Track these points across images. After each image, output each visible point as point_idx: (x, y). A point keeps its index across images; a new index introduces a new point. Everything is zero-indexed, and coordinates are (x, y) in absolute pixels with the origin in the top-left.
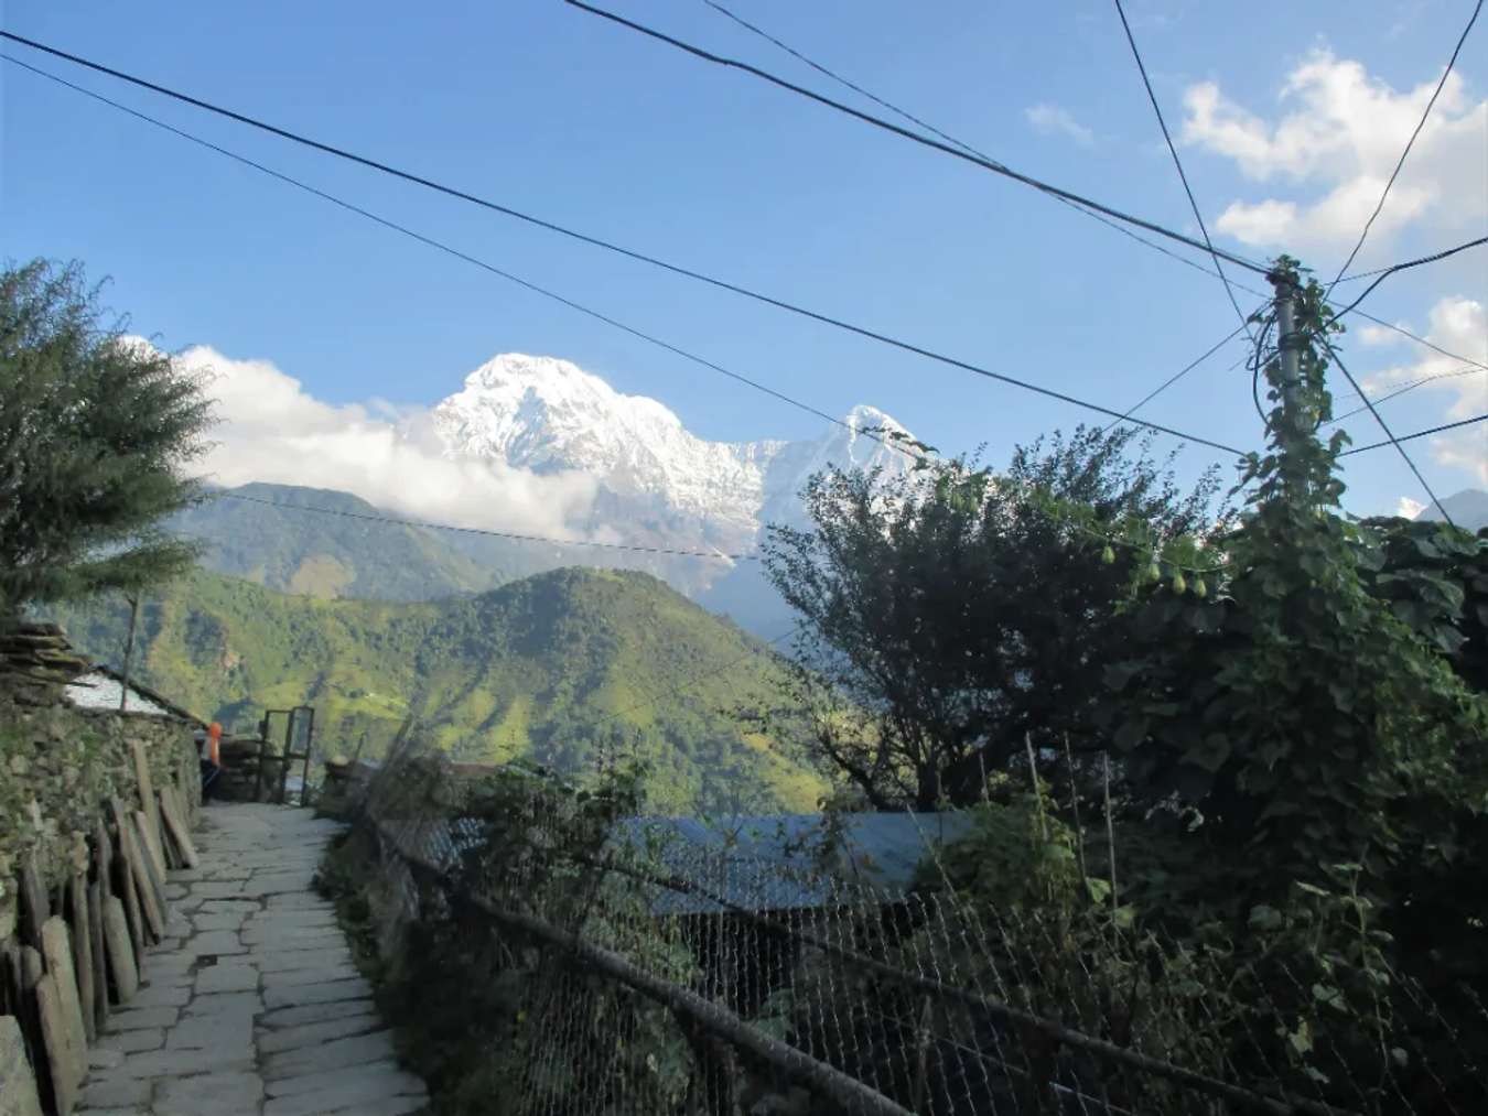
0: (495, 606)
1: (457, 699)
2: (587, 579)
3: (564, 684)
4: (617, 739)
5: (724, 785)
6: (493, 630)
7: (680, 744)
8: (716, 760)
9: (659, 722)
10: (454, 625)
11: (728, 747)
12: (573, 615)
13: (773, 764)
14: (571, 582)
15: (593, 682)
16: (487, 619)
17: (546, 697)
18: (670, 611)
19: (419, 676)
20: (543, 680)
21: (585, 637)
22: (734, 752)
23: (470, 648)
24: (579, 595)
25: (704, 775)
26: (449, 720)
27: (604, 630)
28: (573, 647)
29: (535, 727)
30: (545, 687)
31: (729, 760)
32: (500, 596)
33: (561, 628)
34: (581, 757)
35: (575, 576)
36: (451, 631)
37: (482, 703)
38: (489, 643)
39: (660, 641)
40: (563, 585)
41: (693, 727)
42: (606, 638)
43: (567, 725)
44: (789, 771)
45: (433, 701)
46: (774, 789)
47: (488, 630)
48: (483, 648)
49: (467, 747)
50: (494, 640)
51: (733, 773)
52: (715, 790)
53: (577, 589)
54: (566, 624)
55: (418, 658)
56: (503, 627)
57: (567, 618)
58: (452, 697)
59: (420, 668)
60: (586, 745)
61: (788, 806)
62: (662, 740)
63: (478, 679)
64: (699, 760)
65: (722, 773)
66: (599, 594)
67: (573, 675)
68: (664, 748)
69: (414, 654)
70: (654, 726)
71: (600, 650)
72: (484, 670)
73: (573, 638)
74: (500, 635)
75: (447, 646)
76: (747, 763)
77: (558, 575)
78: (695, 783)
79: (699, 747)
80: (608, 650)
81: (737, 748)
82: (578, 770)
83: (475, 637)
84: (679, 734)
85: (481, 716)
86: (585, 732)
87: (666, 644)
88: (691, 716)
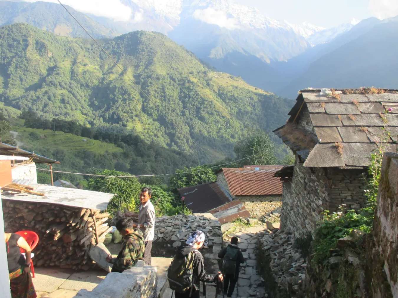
0: (120, 41)
1: (113, 67)
2: (145, 34)
3: (141, 63)
4: (158, 79)
5: (186, 91)
6: (120, 48)
7: (174, 80)
8: (184, 84)
9: (168, 74)
10: (109, 46)
11: (187, 82)
12: (143, 44)
13: (199, 86)
14: (141, 35)
15: (150, 63)
16: (118, 45)
17: (137, 67)
18: (167, 44)
19: (101, 60)
20: (136, 62)
21: (146, 50)
22: (188, 83)
23: (114, 53)
24: (143, 38)
25: (181, 89)
26: (112, 73)
27: (151, 49)
28: (143, 53)
29: (135, 75)
30: (136, 64)
31: (187, 85)
32: (122, 38)
33: (140, 47)
34: (149, 83)
35: (142, 33)
36: (109, 48)
37: (119, 68)
38: (120, 51)
39: (166, 52)
40: (139, 36)
41: (177, 77)
42: (152, 51)
43: (144, 75)
44: (202, 88)
45: (106, 67)
46: (200, 93)
47: (119, 47)
48: (118, 53)
49: (118, 80)
50: (121, 51)
51: (188, 88)
52: (184, 92)
53: (143, 37)
54: (141, 47)
55: (100, 55)
56: (123, 47)
57: (141, 45)
58: (111, 66)
59: (101, 58)
60: (150, 80)
61: (203, 97)
62: (169, 79)
63: (118, 61)
64: (179, 84)
65: (186, 88)
66: (149, 39)
67: (144, 61)
68: (170, 81)
69: (99, 54)
70: (167, 76)
71: (151, 54)
72: (119, 59)
73: (143, 50)
74: (122, 49)
75: (108, 52)
76: (192, 86)
77: (137, 33)
78: (178, 90)
79: (179, 81)
80: (153, 54)
81: (189, 82)
82: (148, 86)
83: (115, 49)
84: (174, 77)
85: (120, 72)
86: (149, 77)
87: (168, 53)
88: (176, 73)
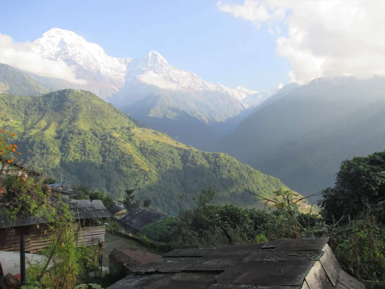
0: (47, 98)
1: (36, 122)
2: (73, 92)
3: (66, 119)
4: (80, 134)
5: (107, 145)
6: (46, 105)
7: (96, 135)
8: (105, 139)
9: (91, 130)
10: (36, 103)
11: (108, 136)
12: (69, 102)
13: (120, 141)
14: (68, 93)
15: (74, 119)
16: (45, 102)
17: (61, 122)
18: (95, 102)
19: (26, 116)
20: (60, 118)
21: (72, 107)
22: (110, 138)
23: (40, 109)
24: (71, 96)
25: (102, 143)
26: (34, 128)
27: (77, 106)
28: (69, 110)
29: (58, 130)
30: (61, 120)
31: (109, 140)
32: (49, 96)
33: (66, 104)
34: (70, 137)
35: (70, 91)
36: (35, 104)
37: (43, 123)
38: (46, 108)
39: (92, 109)
40: (66, 93)
41: (99, 131)
42: (77, 108)
43: (67, 130)
44: (124, 143)
45: (30, 122)
46: (120, 147)
47: (45, 104)
48: (44, 109)
49: (39, 135)
50: (47, 107)
51: (109, 143)
52: (105, 147)
53: (70, 95)
54: (67, 104)
55: (25, 111)
56: (49, 104)
57: (67, 102)
58: (35, 122)
59: (26, 114)
60: (71, 135)
61: (123, 151)
62: (91, 134)
63: (42, 118)
64: (101, 139)
65: (107, 143)
66: (76, 96)
67: (68, 117)
68: (92, 136)
69: (24, 110)
70: (90, 131)
71: (76, 111)
72: (44, 115)
73: (69, 107)
74: (49, 106)
75: (33, 108)
76: (113, 140)
77: (64, 91)
78: (100, 145)
79: (101, 136)
80: (78, 111)
81: (111, 137)
82: (69, 141)
83: (42, 106)
84: (96, 132)
85: (43, 127)
86: (71, 132)
87: (94, 110)
88: (99, 128)
